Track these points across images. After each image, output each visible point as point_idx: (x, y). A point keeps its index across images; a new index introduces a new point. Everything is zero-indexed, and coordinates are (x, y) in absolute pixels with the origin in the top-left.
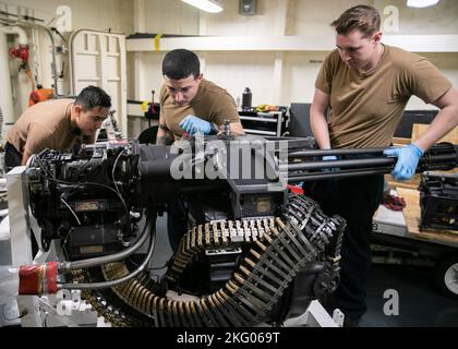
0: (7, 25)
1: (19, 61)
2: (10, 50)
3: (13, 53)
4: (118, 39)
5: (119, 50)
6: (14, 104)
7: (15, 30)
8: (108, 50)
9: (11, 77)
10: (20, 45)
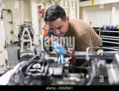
0: (38, 3)
1: (41, 14)
2: (39, 11)
3: (40, 12)
4: (76, 2)
5: (76, 7)
6: (40, 30)
7: (41, 4)
8: (72, 7)
9: (39, 21)
10: (42, 9)
